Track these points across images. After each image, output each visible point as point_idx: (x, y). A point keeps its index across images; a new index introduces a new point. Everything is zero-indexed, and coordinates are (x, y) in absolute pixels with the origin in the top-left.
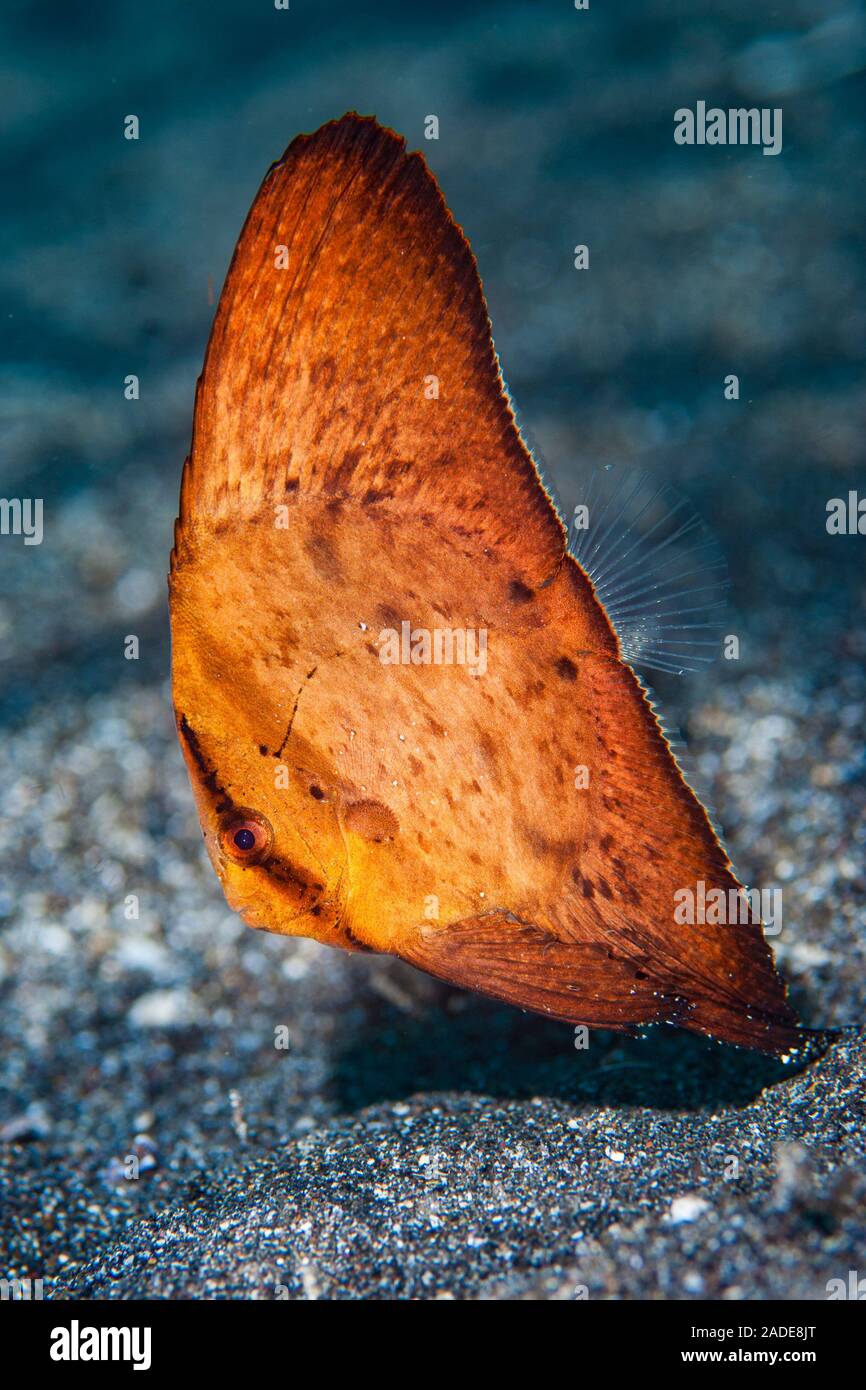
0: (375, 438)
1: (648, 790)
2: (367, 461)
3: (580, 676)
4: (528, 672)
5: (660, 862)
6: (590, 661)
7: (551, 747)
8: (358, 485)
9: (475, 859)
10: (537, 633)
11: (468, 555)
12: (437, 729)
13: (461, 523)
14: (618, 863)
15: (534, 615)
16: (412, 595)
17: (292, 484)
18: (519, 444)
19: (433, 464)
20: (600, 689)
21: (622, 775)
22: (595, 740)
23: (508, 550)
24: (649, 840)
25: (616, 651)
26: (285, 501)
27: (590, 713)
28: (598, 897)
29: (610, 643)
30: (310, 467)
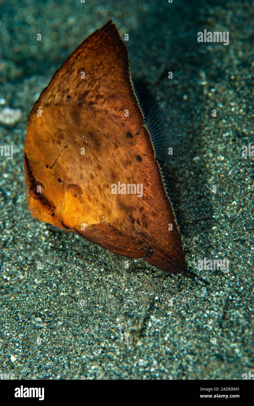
0: (93, 88)
1: (156, 196)
2: (91, 94)
3: (142, 161)
4: (128, 158)
5: (156, 217)
6: (146, 157)
7: (131, 180)
8: (88, 99)
9: (103, 206)
10: (131, 147)
11: (116, 123)
12: (99, 168)
13: (115, 114)
14: (143, 215)
15: (132, 142)
16: (99, 131)
17: (69, 97)
18: (133, 94)
19: (109, 97)
20: (147, 165)
21: (149, 191)
22: (143, 180)
23: (127, 123)
24: (154, 210)
25: (153, 155)
26: (66, 101)
27: (143, 172)
28: (136, 224)
29: (152, 152)
30: (75, 93)
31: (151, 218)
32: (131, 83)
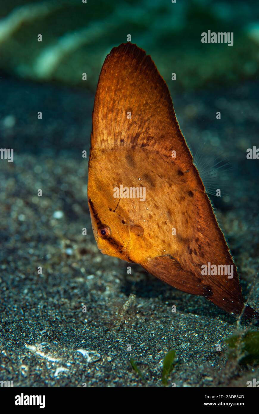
0: (144, 130)
1: (209, 227)
2: (142, 136)
3: (194, 196)
4: (181, 194)
5: (210, 247)
6: (197, 192)
7: (185, 214)
8: (140, 142)
9: (164, 241)
10: (184, 184)
11: (168, 162)
12: (157, 207)
13: (166, 154)
14: (199, 246)
15: (184, 179)
16: (153, 172)
17: (122, 141)
18: (181, 134)
19: (159, 138)
20: (199, 200)
21: (203, 222)
22: (196, 213)
23: (178, 162)
24: (208, 241)
25: (204, 190)
26: (120, 145)
27: (195, 206)
28: (193, 254)
29: (203, 188)
30: (127, 137)
31: (207, 248)
32: (177, 123)
